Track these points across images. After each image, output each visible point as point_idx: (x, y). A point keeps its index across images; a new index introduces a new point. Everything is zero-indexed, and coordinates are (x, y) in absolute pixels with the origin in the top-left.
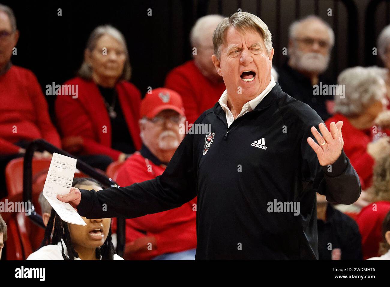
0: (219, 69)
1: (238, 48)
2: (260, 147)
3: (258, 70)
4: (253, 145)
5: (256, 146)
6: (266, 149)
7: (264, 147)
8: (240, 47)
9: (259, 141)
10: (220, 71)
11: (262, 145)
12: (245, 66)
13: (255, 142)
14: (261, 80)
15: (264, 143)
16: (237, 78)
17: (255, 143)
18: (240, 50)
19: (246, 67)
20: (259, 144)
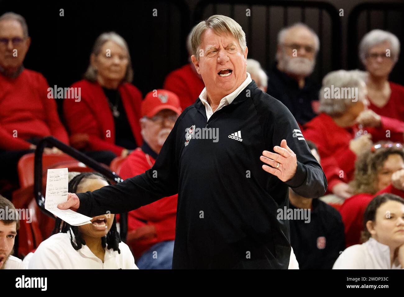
0: (198, 68)
1: (216, 49)
2: (236, 139)
3: (234, 67)
4: (230, 137)
5: (233, 138)
6: (242, 141)
7: (240, 139)
8: (217, 48)
9: (236, 133)
10: (199, 70)
11: (238, 138)
12: (222, 65)
13: (232, 134)
14: (237, 76)
15: (240, 136)
16: (215, 75)
17: (232, 136)
18: (217, 50)
19: (224, 66)
20: (236, 137)
